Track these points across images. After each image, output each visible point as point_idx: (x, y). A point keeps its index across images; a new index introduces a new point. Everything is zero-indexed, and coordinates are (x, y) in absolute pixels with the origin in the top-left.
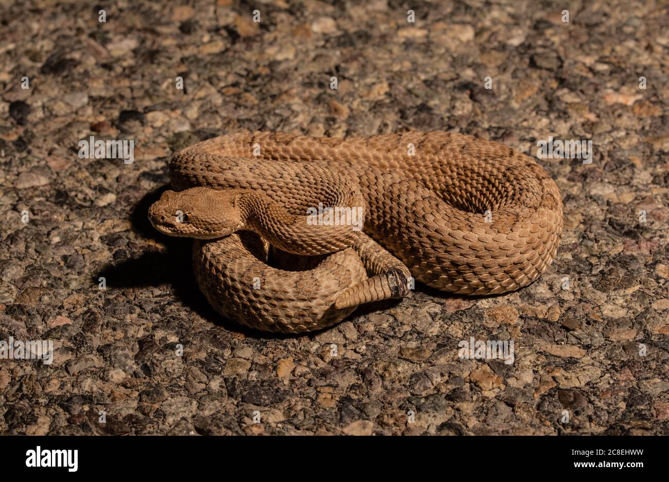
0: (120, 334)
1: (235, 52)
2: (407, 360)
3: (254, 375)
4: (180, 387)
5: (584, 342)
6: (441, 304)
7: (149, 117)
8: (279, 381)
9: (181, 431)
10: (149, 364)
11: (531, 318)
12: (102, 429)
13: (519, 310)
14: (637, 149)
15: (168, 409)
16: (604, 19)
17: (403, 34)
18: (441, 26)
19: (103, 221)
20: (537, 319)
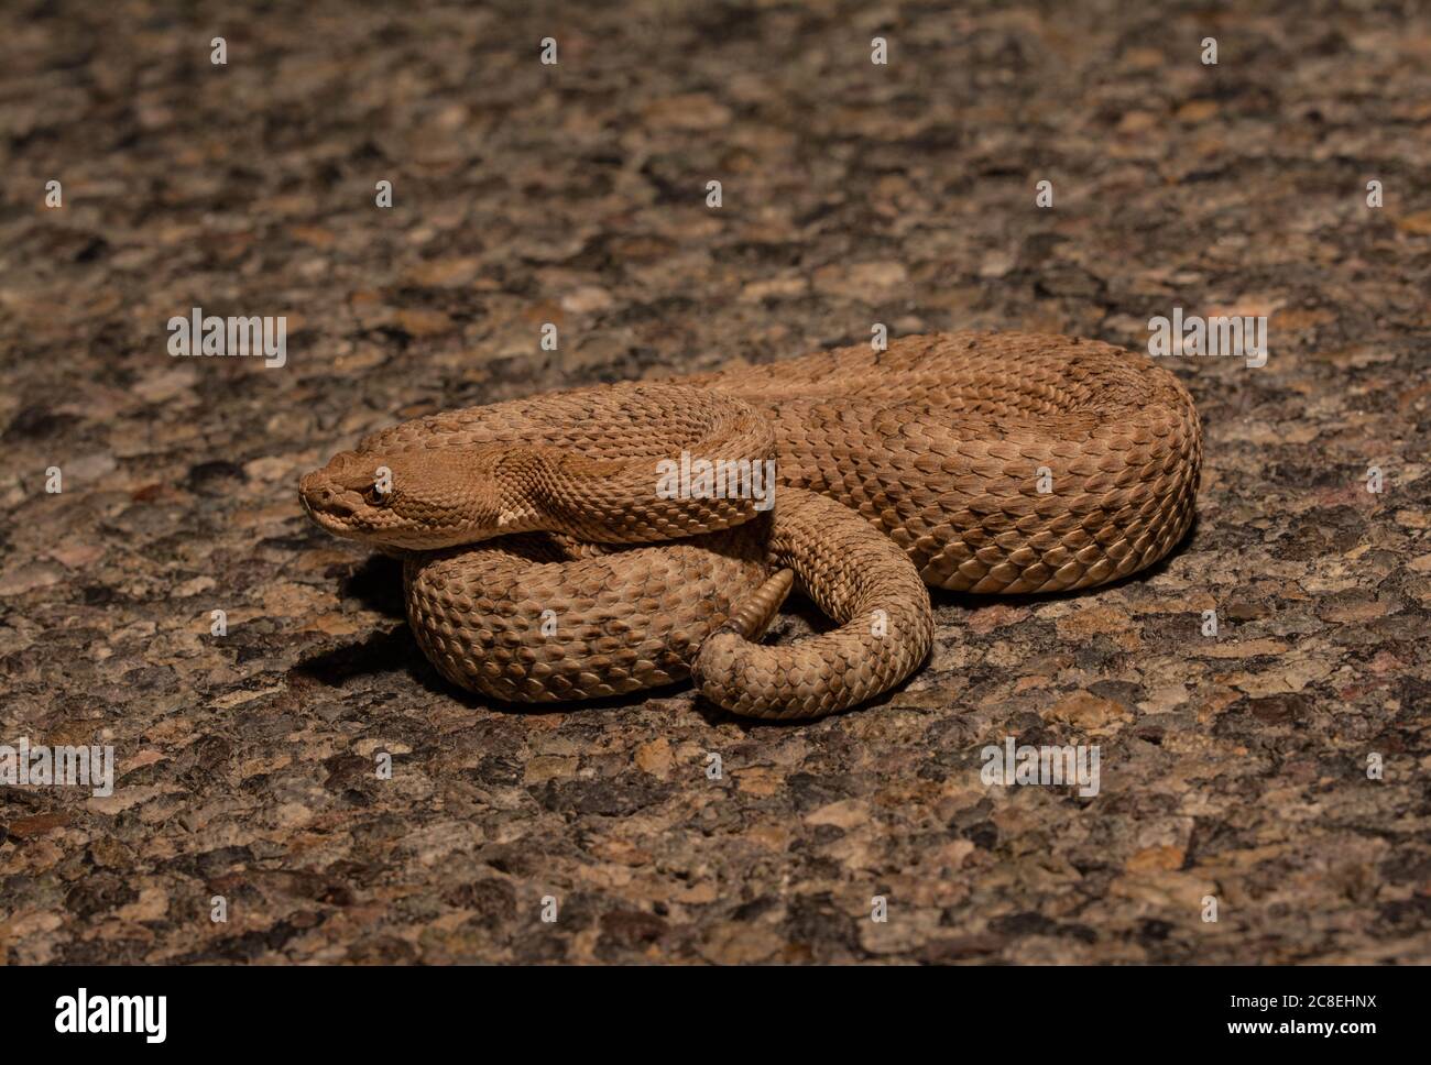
0: (282, 760)
1: (411, 358)
2: (913, 709)
3: (590, 772)
4: (436, 811)
5: (1280, 632)
6: (960, 625)
7: (254, 468)
8: (646, 774)
9: (458, 868)
10: (358, 789)
11: (1157, 616)
12: (283, 891)
13: (1127, 610)
14: (1299, 371)
15: (420, 841)
16: (1170, 217)
17: (757, 291)
18: (833, 270)
19: (198, 614)
20: (1169, 615)
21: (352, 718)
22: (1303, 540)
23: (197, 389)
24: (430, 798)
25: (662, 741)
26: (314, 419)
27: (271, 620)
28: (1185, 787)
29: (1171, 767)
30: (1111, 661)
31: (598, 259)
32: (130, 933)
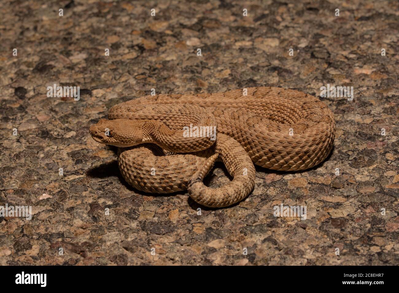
0: (79, 202)
1: (143, 57)
2: (244, 208)
3: (156, 219)
4: (114, 227)
5: (345, 194)
6: (263, 179)
7: (94, 92)
8: (170, 222)
9: (115, 249)
10: (96, 216)
11: (315, 184)
12: (69, 250)
13: (307, 180)
14: (373, 96)
15: (107, 238)
16: (353, 32)
17: (238, 44)
18: (260, 39)
19: (68, 145)
20: (318, 184)
21: (100, 189)
22: (359, 161)
23: (86, 60)
24: (113, 222)
25: (177, 210)
26: (114, 76)
27: (87, 150)
28: (308, 247)
29: (306, 239)
30: (299, 198)
31: (200, 27)
32: (27, 260)
